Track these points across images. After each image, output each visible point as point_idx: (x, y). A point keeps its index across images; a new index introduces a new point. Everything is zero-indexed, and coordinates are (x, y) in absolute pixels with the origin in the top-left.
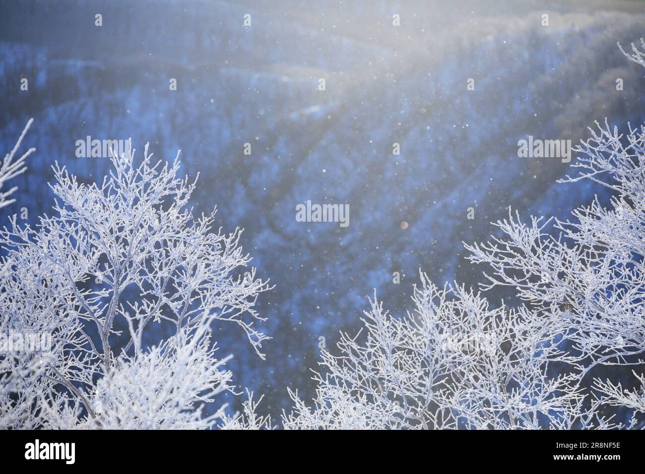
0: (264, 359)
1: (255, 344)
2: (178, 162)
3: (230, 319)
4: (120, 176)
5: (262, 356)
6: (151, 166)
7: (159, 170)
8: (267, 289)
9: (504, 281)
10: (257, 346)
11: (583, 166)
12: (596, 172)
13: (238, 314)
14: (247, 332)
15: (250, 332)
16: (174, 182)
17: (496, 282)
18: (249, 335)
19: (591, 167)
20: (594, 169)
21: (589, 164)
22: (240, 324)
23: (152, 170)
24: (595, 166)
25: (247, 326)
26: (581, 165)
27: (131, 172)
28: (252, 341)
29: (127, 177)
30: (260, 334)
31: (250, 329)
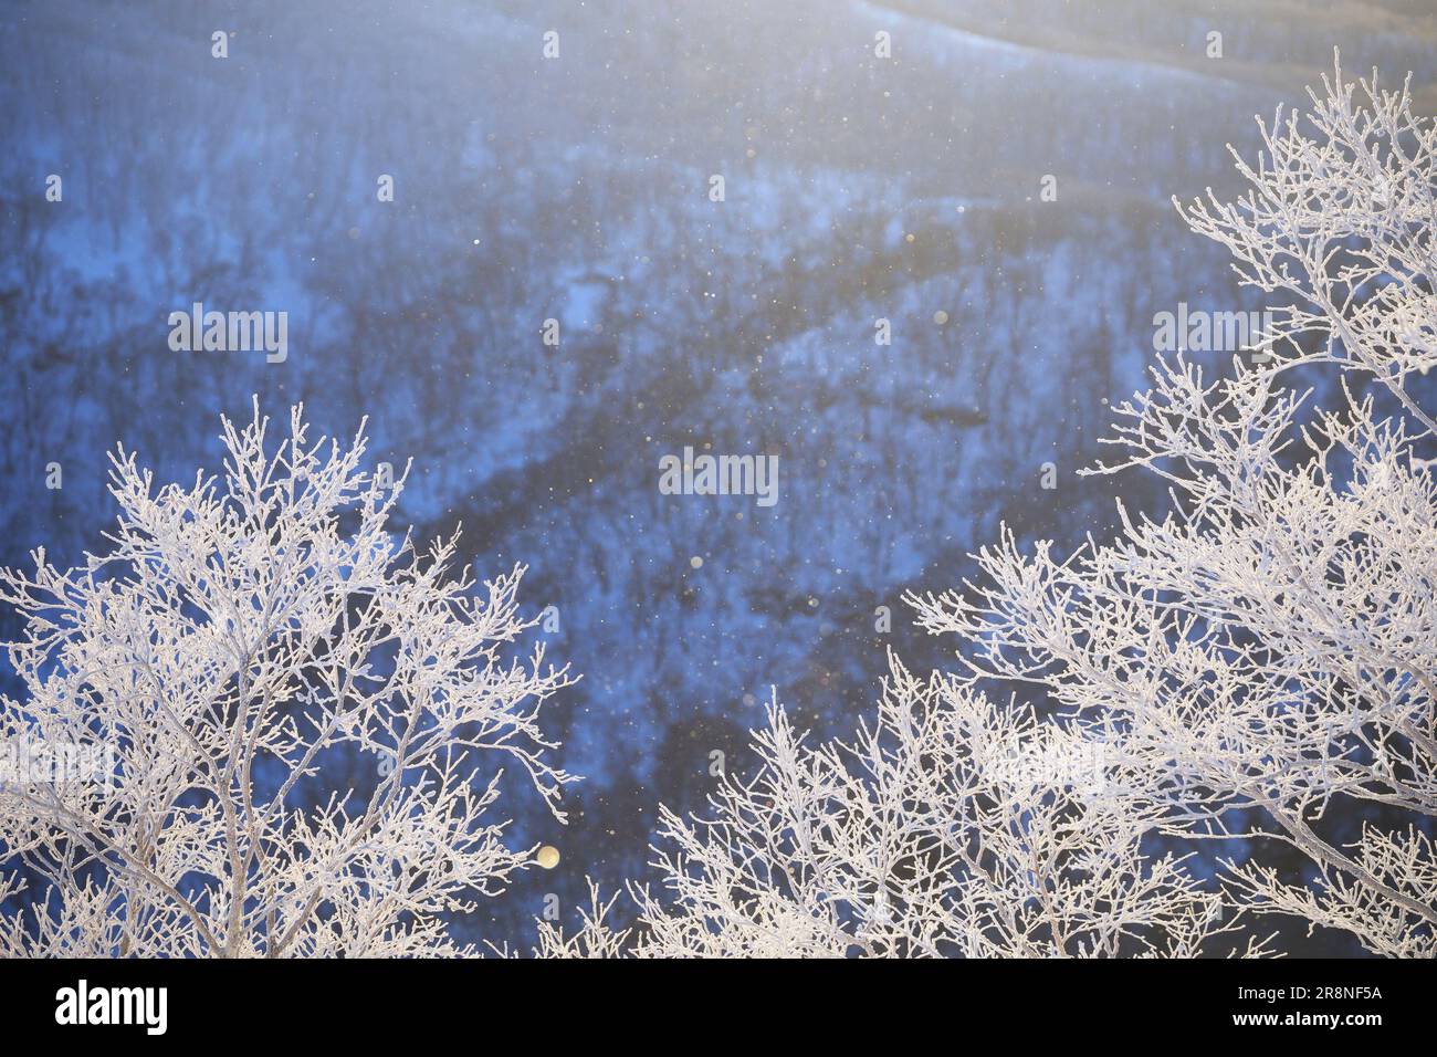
0: (566, 822)
1: (546, 792)
2: (362, 438)
3: (495, 745)
4: (241, 470)
5: (560, 816)
6: (305, 449)
7: (324, 456)
8: (565, 684)
9: (995, 671)
10: (552, 797)
11: (1125, 441)
12: (1153, 455)
13: (509, 736)
14: (532, 771)
15: (537, 769)
16: (356, 479)
17: (980, 673)
18: (534, 775)
19: (1143, 445)
20: (1148, 449)
21: (1138, 439)
22: (516, 755)
23: (309, 456)
24: (1150, 443)
25: (531, 758)
26: (1122, 440)
27: (261, 461)
28: (540, 787)
29: (253, 473)
30: (559, 772)
31: (538, 764)
